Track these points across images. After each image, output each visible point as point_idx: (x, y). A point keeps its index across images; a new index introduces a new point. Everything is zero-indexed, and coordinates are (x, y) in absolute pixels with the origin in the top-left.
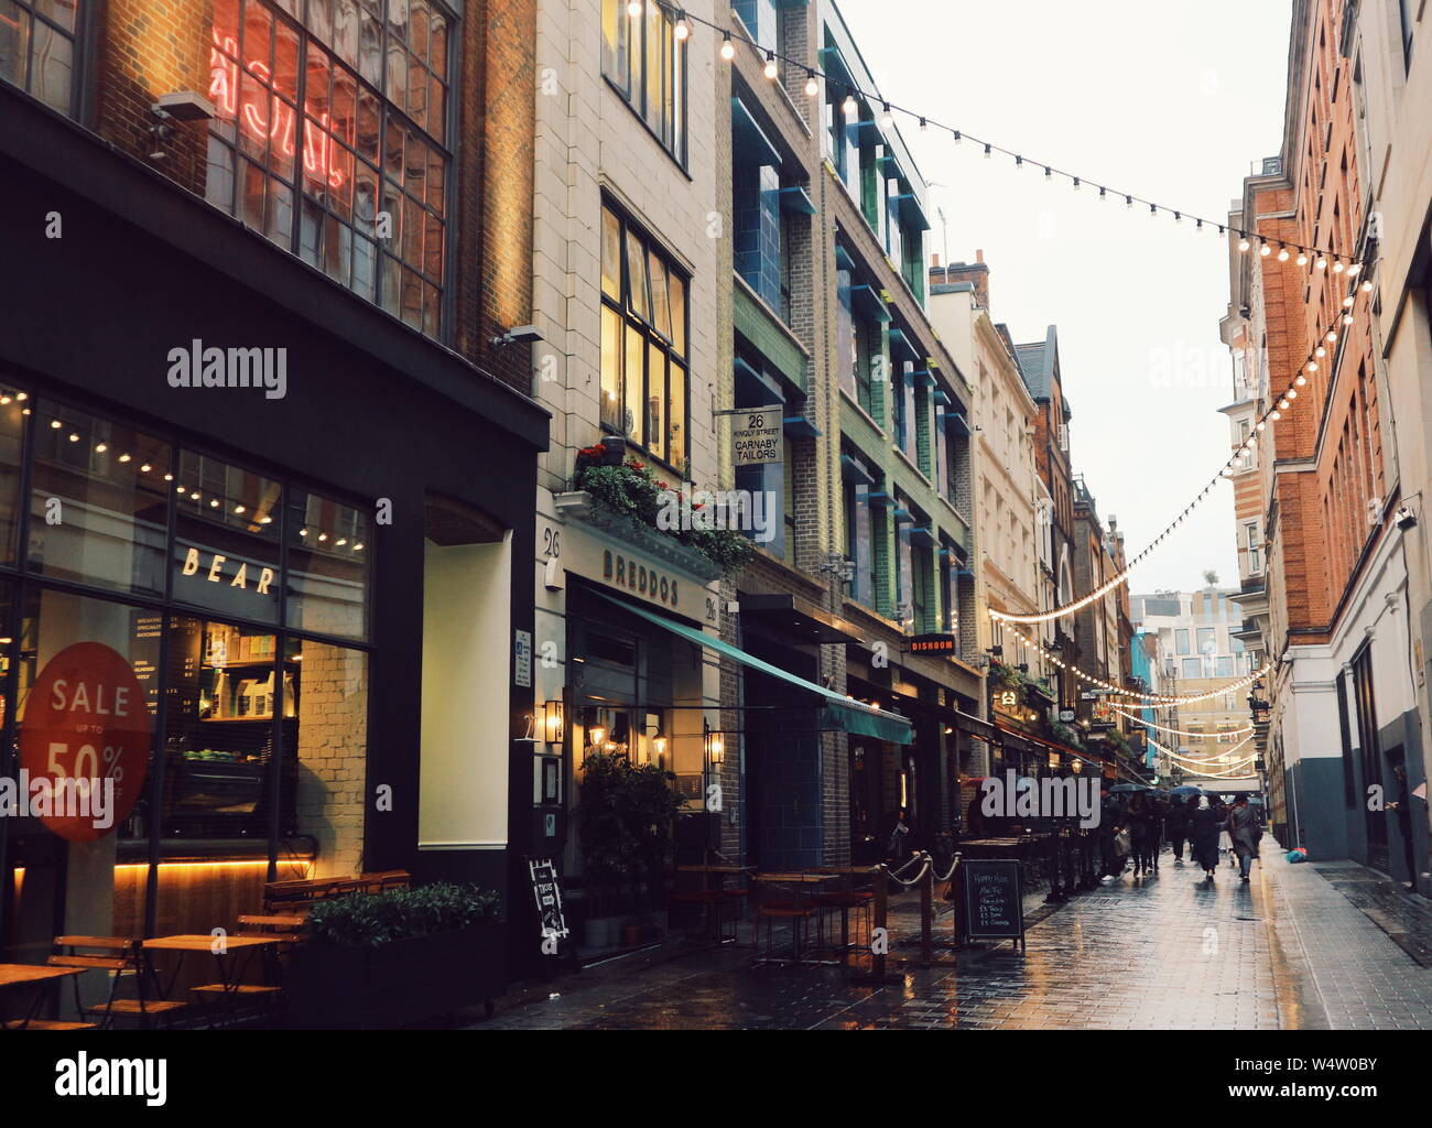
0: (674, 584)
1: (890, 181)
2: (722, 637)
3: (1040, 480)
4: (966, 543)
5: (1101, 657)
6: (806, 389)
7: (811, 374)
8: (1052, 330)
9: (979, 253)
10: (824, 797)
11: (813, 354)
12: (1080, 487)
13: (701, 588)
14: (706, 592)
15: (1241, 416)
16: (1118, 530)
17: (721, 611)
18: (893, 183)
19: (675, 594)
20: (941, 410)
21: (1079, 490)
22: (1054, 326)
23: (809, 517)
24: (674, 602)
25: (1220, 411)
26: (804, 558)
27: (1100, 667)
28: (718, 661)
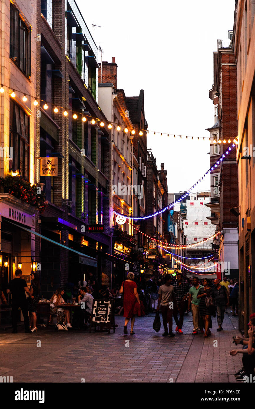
0: (25, 216)
1: (86, 51)
2: (36, 231)
3: (134, 156)
4: (107, 186)
5: (155, 224)
6: (59, 141)
7: (60, 136)
8: (142, 92)
9: (114, 58)
10: (61, 282)
11: (61, 129)
12: (150, 153)
13: (31, 216)
14: (32, 217)
15: (215, 133)
16: (165, 169)
17: (36, 223)
18: (87, 53)
19: (25, 219)
20: (100, 136)
21: (149, 155)
22: (143, 90)
23: (59, 186)
24: (25, 222)
25: (207, 130)
26: (57, 200)
27: (154, 228)
28: (34, 239)
